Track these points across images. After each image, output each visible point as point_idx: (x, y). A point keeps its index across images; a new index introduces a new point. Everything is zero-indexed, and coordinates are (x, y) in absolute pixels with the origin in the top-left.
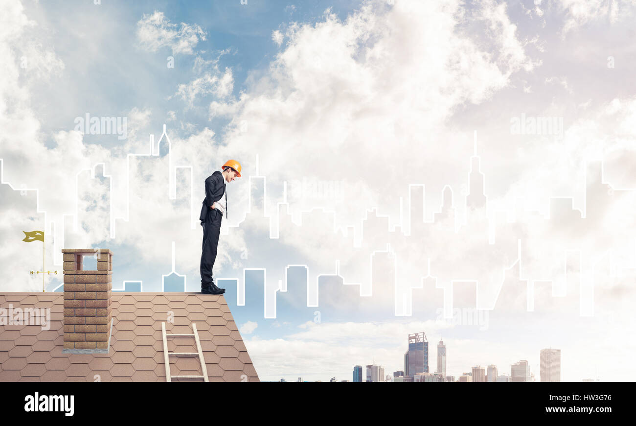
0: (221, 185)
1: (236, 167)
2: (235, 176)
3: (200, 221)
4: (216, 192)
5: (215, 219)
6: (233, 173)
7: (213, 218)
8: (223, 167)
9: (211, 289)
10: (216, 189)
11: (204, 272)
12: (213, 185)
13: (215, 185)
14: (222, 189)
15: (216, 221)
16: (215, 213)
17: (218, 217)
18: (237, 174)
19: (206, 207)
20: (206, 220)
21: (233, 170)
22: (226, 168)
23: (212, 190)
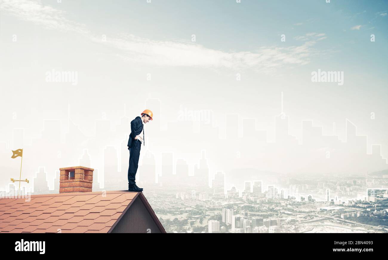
0: (140, 125)
1: (150, 114)
2: (149, 119)
3: (128, 147)
4: (137, 129)
5: (137, 146)
6: (148, 118)
7: (136, 145)
8: (142, 114)
9: (135, 188)
10: (137, 127)
11: (130, 178)
12: (135, 125)
13: (137, 125)
14: (141, 128)
15: (137, 147)
16: (137, 142)
17: (138, 145)
18: (150, 118)
19: (131, 138)
20: (131, 147)
21: (148, 116)
22: (143, 115)
23: (135, 128)
